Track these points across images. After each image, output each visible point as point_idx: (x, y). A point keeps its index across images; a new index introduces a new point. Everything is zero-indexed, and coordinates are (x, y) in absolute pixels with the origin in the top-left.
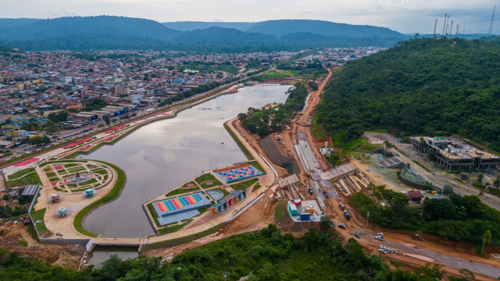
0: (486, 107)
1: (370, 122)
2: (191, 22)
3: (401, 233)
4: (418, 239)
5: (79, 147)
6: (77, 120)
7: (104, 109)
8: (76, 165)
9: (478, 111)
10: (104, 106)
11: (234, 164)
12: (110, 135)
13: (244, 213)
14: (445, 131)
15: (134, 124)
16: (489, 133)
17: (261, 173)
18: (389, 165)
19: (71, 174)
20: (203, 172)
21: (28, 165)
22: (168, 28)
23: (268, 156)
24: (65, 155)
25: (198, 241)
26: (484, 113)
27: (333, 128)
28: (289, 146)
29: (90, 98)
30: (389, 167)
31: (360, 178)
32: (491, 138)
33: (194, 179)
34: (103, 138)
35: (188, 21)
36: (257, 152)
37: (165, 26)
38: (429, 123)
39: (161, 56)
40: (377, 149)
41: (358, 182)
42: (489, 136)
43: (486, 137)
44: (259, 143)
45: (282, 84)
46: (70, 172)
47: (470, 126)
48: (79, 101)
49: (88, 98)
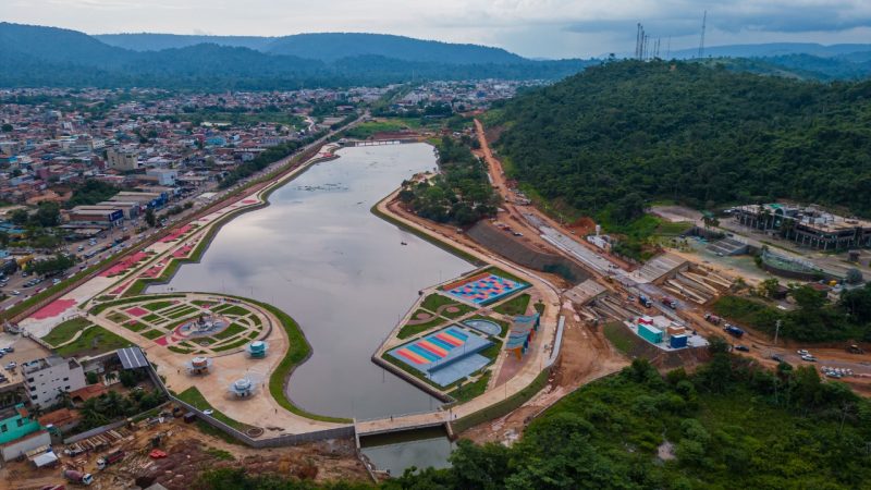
0: (817, 156)
1: (643, 189)
2: (150, 34)
3: (826, 347)
4: (856, 351)
5: (136, 271)
6: (81, 223)
7: (114, 198)
8: (169, 304)
9: (808, 162)
10: (114, 194)
11: (462, 275)
12: (178, 244)
13: (564, 349)
14: (767, 194)
15: (205, 223)
16: (841, 192)
17: (521, 286)
18: (730, 251)
19: (174, 321)
20: (420, 293)
21: (62, 314)
22: (108, 46)
23: (505, 257)
24: (123, 288)
25: (530, 403)
26: (818, 165)
27: (590, 204)
28: (535, 239)
29: (61, 179)
30: (731, 255)
31: (705, 275)
32: (845, 200)
33: (418, 304)
34: (167, 251)
35: (144, 34)
36: (483, 253)
37: (102, 40)
38: (737, 185)
39: (124, 99)
40: (686, 231)
41: (705, 281)
42: (842, 197)
43: (838, 199)
44: (467, 237)
45: (403, 142)
46: (173, 317)
47: (806, 185)
48: (43, 187)
49: (58, 180)
